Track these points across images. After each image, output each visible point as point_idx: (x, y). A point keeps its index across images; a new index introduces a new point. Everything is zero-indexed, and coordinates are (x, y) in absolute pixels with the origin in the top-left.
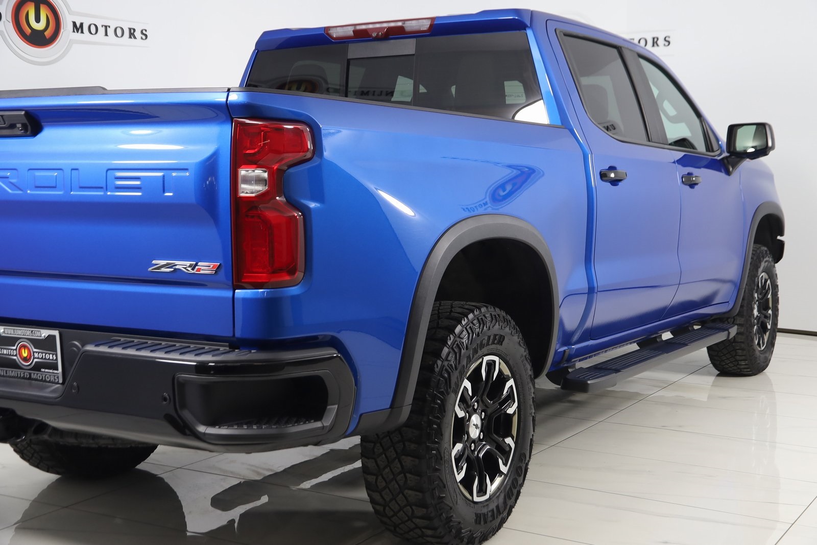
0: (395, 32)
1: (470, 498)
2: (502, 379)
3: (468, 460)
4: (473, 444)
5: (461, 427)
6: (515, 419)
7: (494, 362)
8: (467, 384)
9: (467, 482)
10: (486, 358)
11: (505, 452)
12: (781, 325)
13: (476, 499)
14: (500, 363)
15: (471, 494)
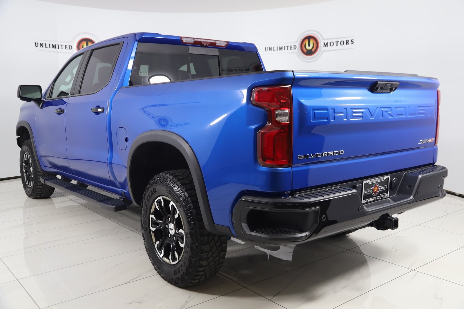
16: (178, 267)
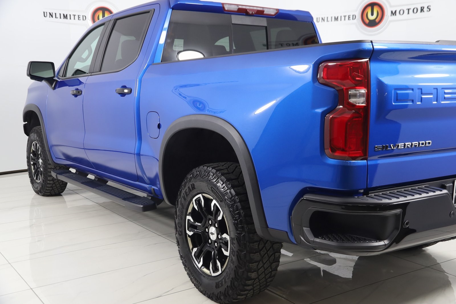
16: (220, 279)
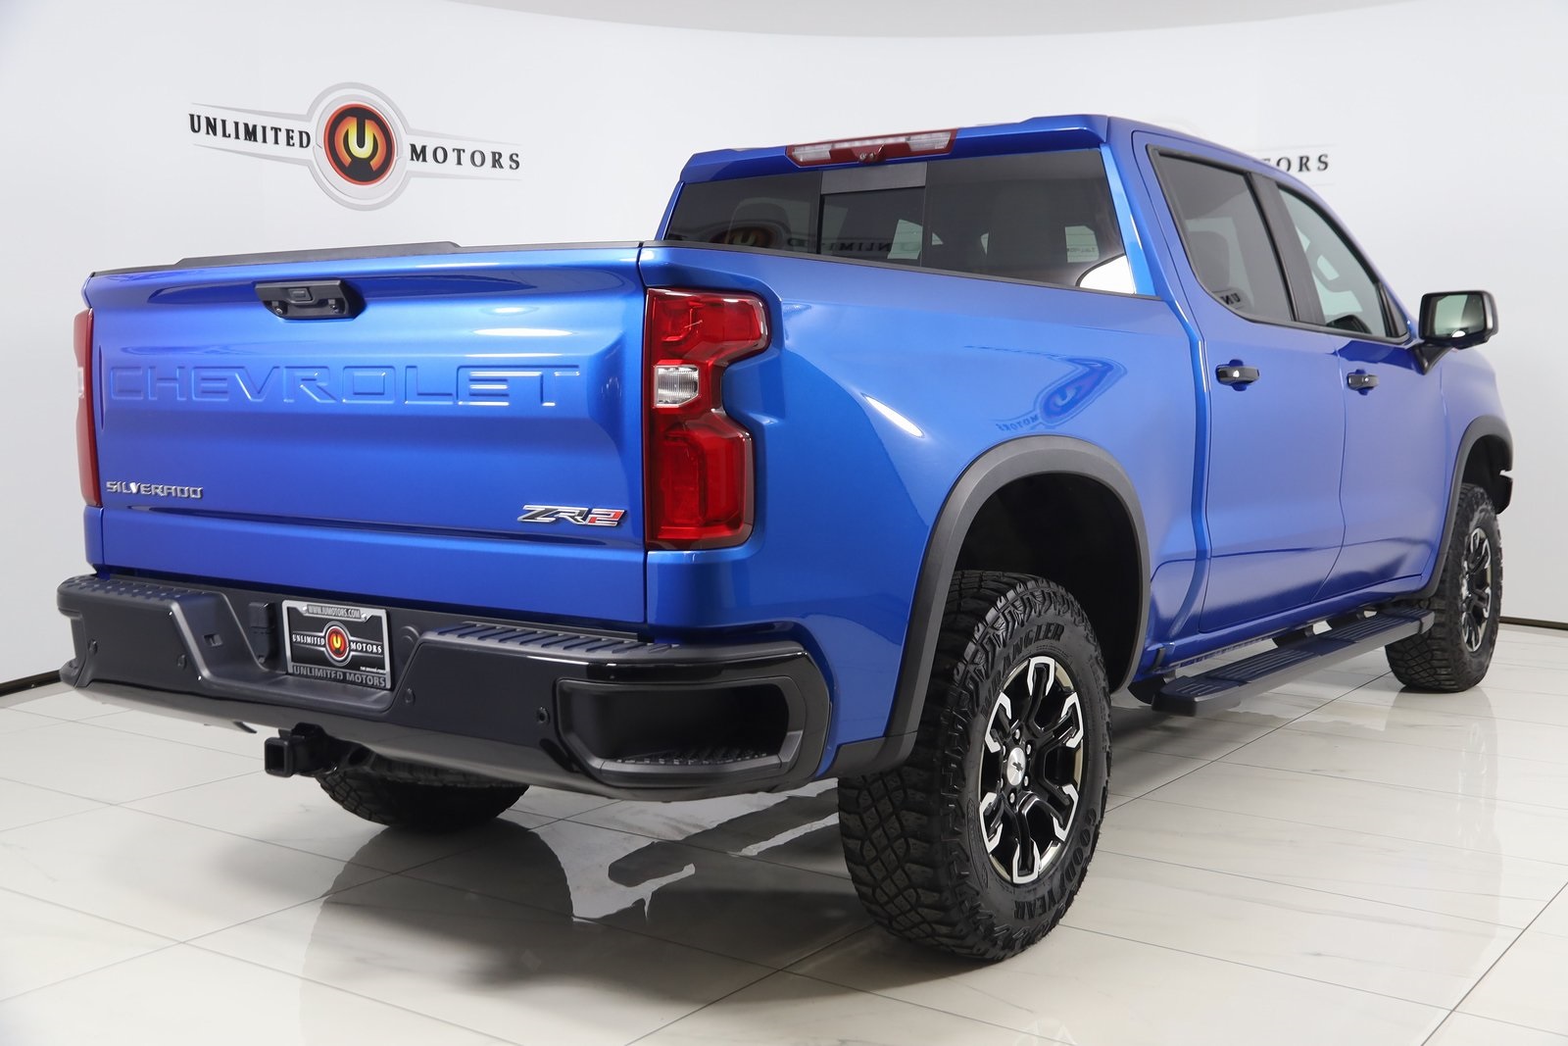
0: (895, 153)
1: (1008, 877)
2: (1059, 694)
3: (1005, 819)
4: (1012, 794)
5: (994, 767)
6: (1080, 756)
7: (1047, 666)
8: (1004, 700)
9: (1003, 854)
10: (1035, 661)
11: (1062, 807)
12: (1504, 613)
13: (1017, 880)
14: (1056, 669)
15: (1010, 872)
